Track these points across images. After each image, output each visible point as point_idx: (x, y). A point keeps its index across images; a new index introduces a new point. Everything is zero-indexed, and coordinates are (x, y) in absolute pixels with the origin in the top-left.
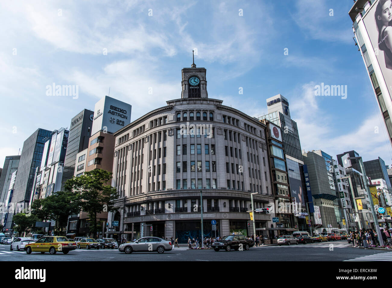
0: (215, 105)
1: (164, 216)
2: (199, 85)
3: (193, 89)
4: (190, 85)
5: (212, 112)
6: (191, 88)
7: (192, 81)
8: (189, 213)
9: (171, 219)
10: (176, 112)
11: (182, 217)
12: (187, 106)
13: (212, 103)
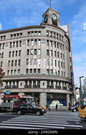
0: (64, 34)
1: (40, 89)
2: (56, 20)
3: (54, 21)
4: (52, 19)
5: (63, 36)
6: (53, 20)
7: (53, 17)
8: (55, 89)
9: (45, 92)
10: (47, 31)
11: (52, 91)
12: (52, 29)
13: (63, 32)
